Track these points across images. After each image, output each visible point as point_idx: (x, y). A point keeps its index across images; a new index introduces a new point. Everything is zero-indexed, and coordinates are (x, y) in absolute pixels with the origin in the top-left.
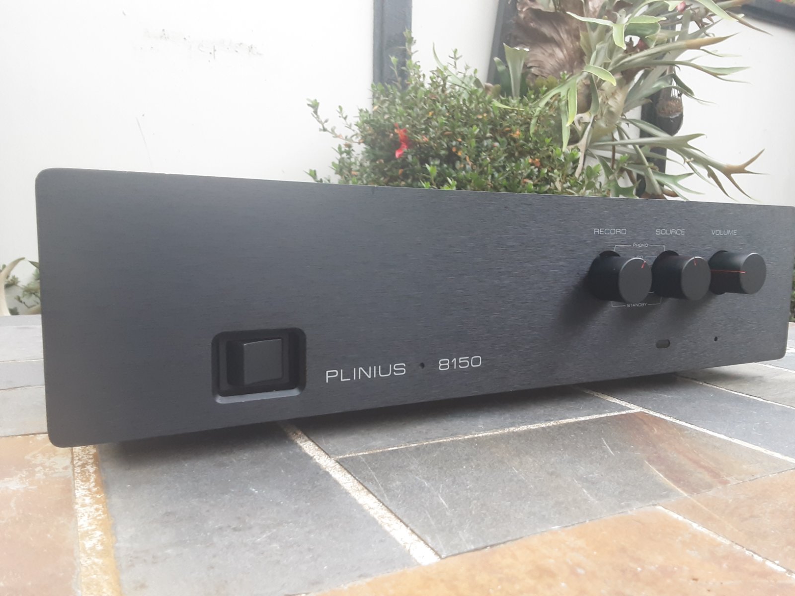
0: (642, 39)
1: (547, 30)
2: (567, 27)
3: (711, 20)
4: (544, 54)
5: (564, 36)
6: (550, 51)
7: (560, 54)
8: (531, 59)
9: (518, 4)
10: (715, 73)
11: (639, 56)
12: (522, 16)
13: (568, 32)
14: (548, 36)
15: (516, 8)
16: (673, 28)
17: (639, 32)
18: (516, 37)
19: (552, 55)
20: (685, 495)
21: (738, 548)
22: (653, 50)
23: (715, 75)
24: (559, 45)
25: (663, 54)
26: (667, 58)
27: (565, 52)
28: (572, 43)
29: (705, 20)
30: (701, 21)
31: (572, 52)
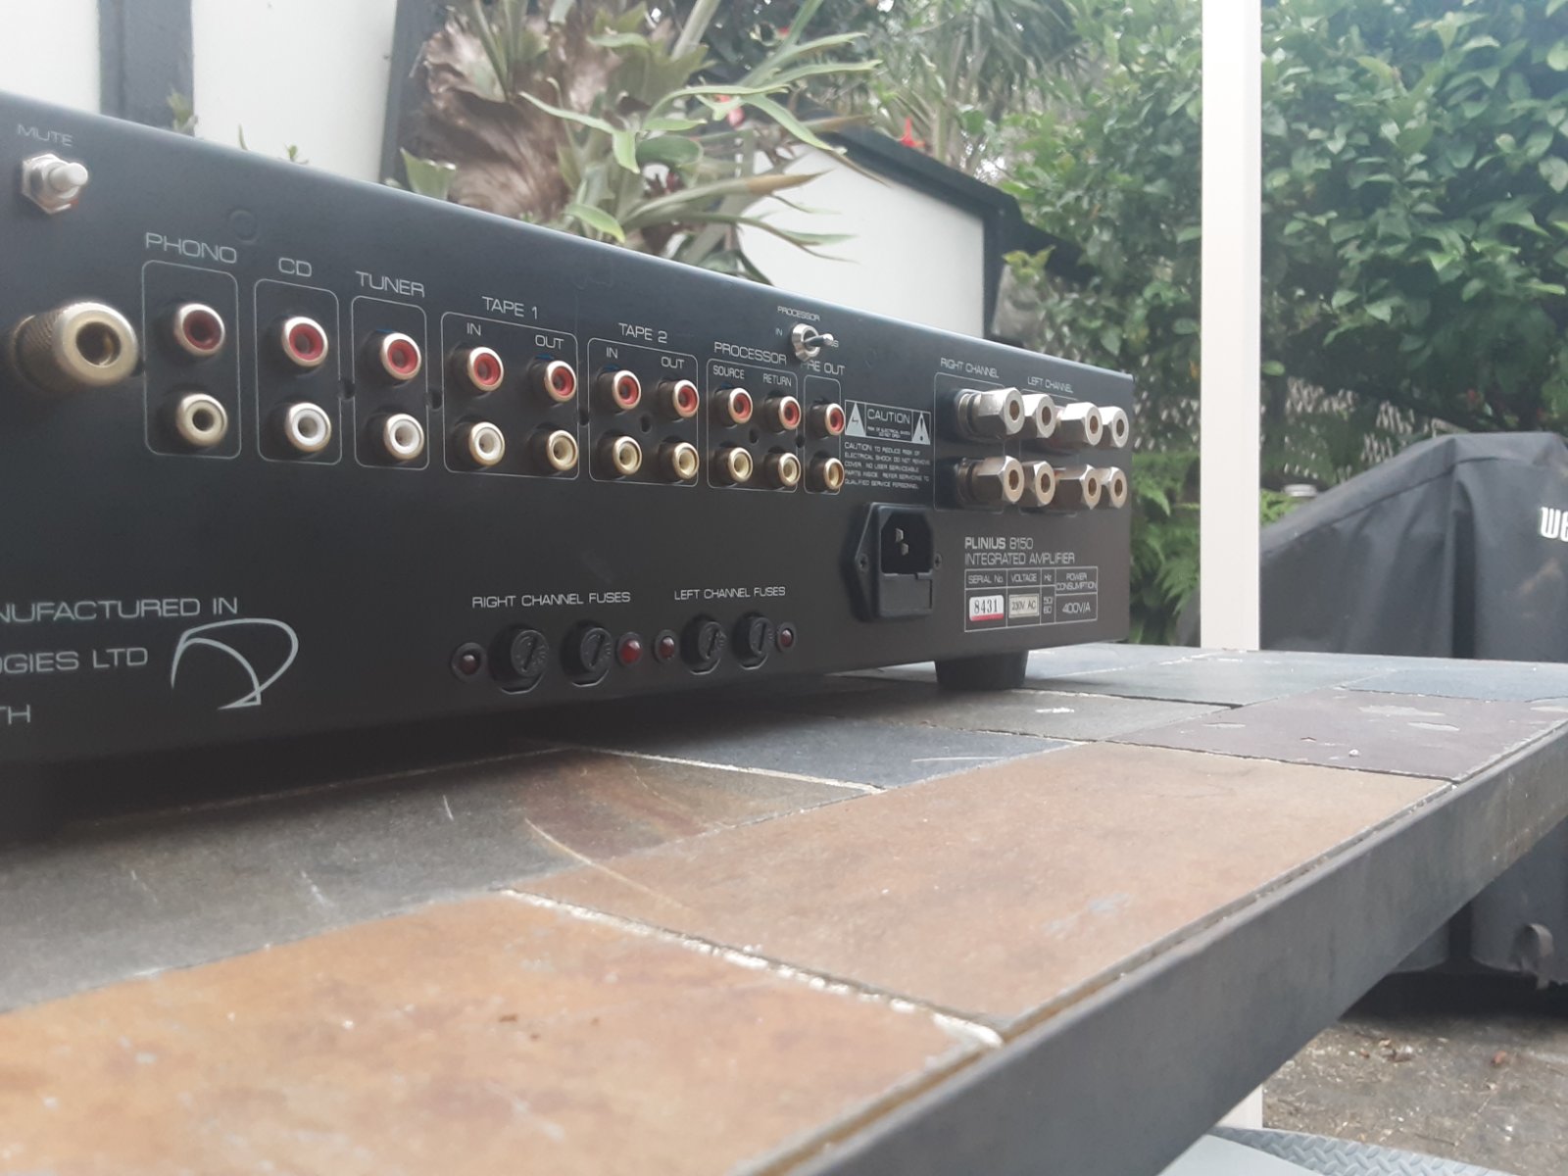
0: (673, 170)
1: (492, 137)
2: (531, 136)
3: (791, 152)
4: (489, 183)
5: (528, 152)
6: (502, 179)
7: (522, 187)
8: (465, 191)
9: (430, 81)
10: (800, 242)
11: (669, 202)
12: (441, 104)
13: (535, 145)
14: (496, 148)
15: (426, 88)
16: (732, 157)
17: (666, 157)
18: (429, 145)
19: (506, 187)
20: (588, 861)
21: (669, 938)
22: (692, 191)
23: (799, 244)
24: (518, 167)
25: (717, 200)
26: (724, 211)
27: (531, 182)
28: (544, 165)
29: (782, 152)
30: (775, 153)
31: (546, 185)
